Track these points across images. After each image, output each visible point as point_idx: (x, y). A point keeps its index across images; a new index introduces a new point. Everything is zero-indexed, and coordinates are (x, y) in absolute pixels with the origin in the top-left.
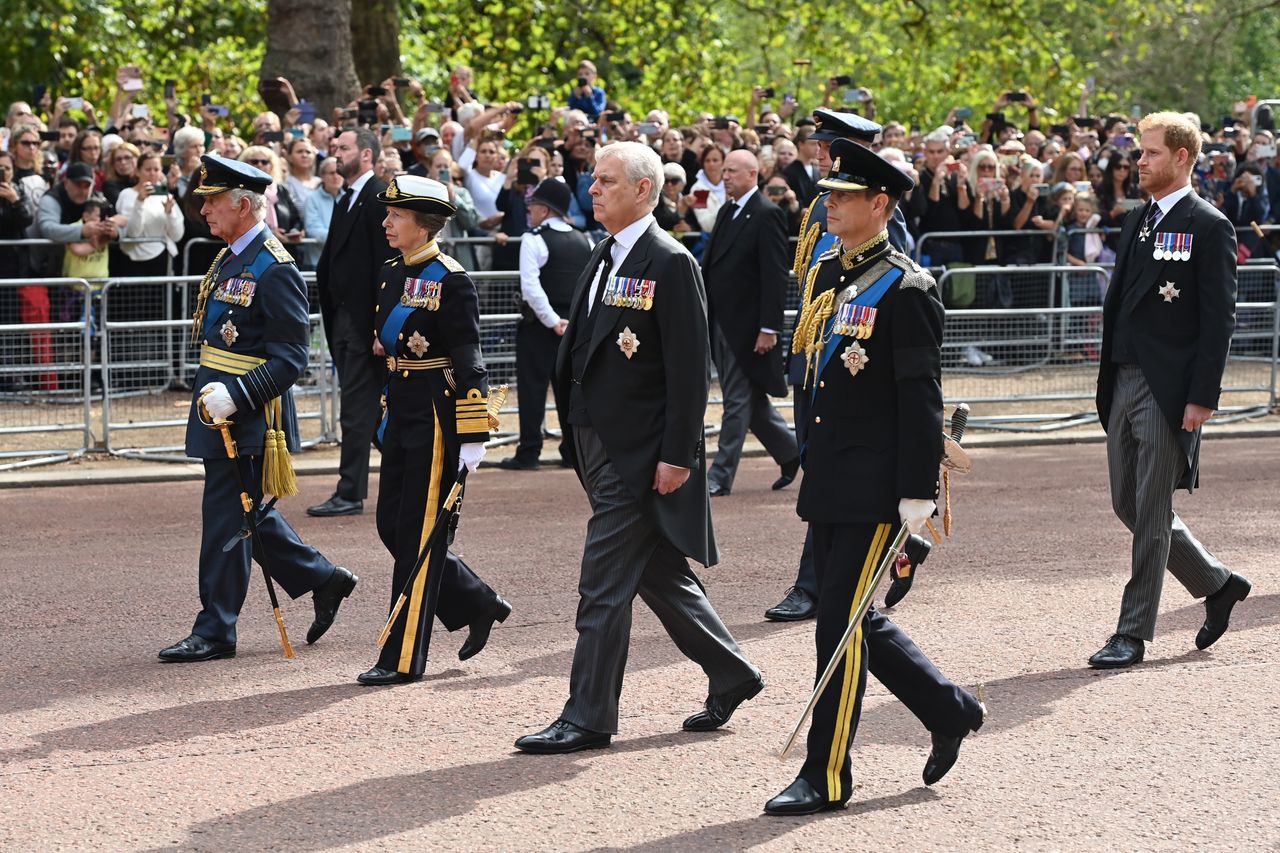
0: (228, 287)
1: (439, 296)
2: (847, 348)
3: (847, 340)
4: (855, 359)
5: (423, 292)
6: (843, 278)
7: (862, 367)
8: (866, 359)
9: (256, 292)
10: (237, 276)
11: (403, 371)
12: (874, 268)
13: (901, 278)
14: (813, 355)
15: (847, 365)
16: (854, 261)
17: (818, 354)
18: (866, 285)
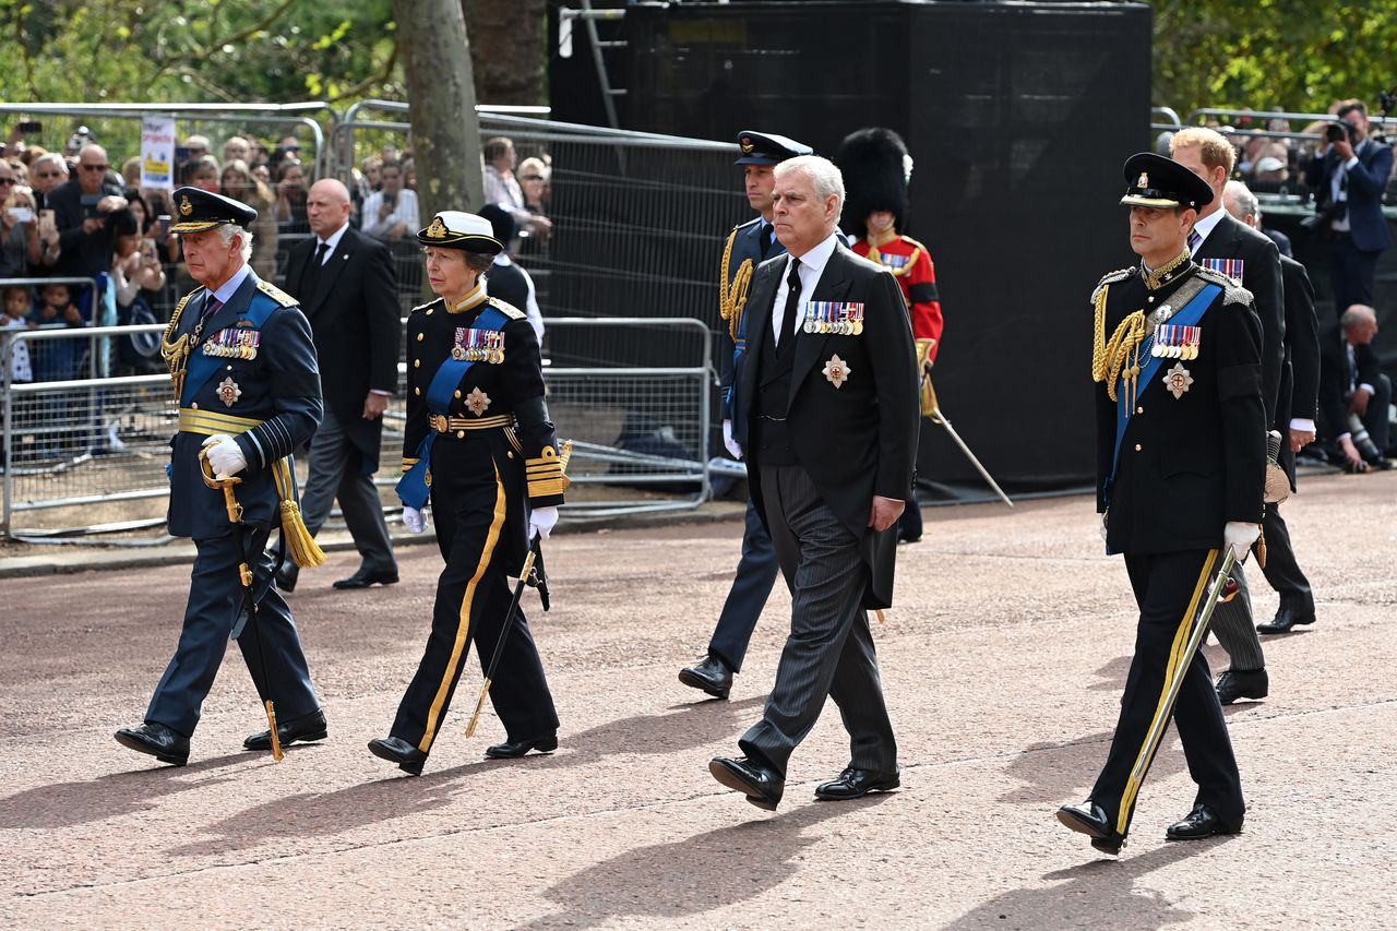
0: (222, 339)
1: (502, 348)
2: (1169, 371)
3: (1169, 363)
4: (1178, 382)
5: (482, 342)
6: (1151, 299)
7: (1186, 389)
8: (1191, 381)
9: (260, 342)
10: (232, 326)
11: (457, 431)
12: (1186, 286)
13: (1222, 294)
14: (1130, 380)
15: (1169, 387)
16: (1162, 279)
17: (1134, 379)
18: (1181, 304)
